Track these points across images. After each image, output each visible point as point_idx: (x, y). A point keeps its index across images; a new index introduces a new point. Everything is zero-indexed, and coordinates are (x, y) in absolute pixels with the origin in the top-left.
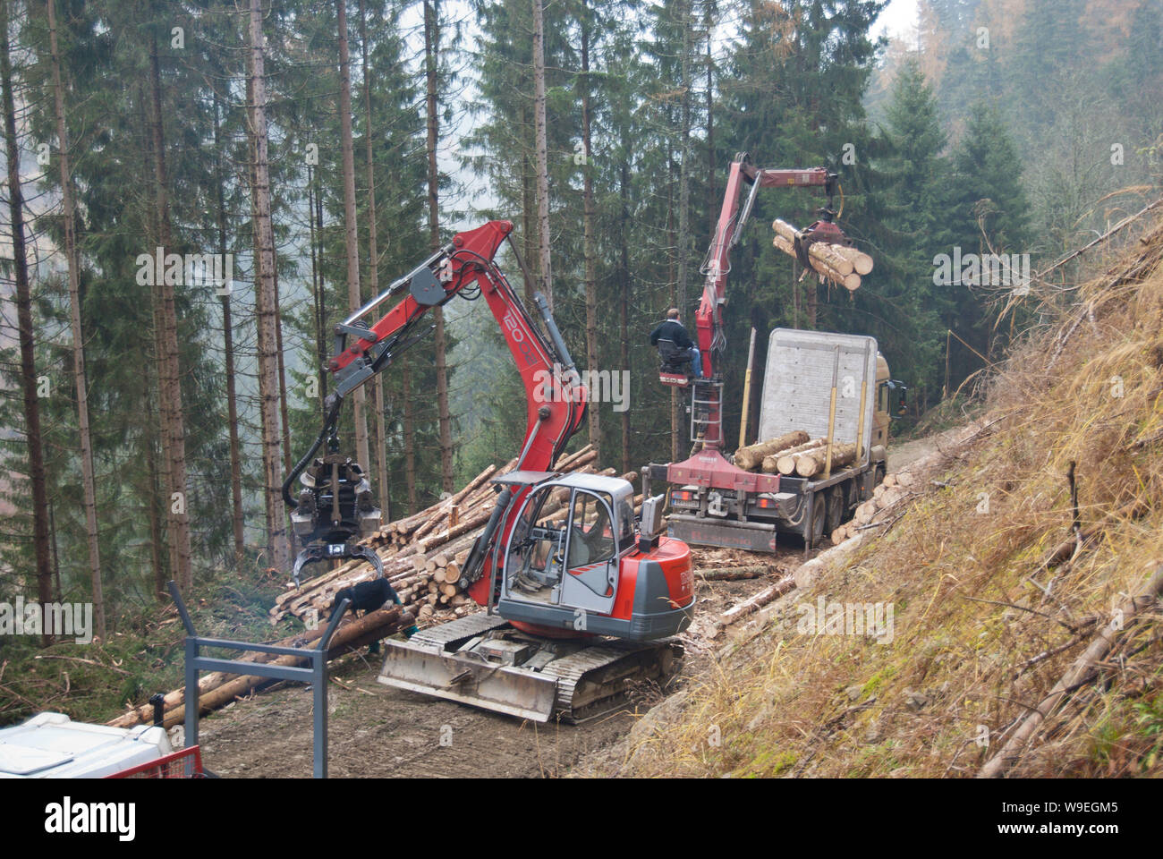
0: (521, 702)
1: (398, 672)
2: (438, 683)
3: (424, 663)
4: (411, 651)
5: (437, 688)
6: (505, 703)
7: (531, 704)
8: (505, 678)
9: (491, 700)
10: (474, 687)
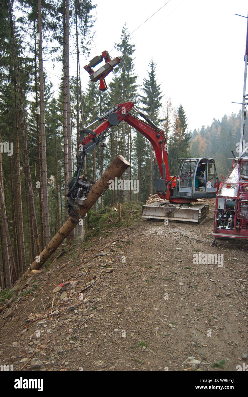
0: (188, 217)
1: (147, 214)
2: (161, 215)
3: (155, 210)
4: (151, 207)
5: (160, 217)
6: (183, 218)
7: (192, 217)
8: (182, 211)
9: (179, 218)
10: (172, 215)
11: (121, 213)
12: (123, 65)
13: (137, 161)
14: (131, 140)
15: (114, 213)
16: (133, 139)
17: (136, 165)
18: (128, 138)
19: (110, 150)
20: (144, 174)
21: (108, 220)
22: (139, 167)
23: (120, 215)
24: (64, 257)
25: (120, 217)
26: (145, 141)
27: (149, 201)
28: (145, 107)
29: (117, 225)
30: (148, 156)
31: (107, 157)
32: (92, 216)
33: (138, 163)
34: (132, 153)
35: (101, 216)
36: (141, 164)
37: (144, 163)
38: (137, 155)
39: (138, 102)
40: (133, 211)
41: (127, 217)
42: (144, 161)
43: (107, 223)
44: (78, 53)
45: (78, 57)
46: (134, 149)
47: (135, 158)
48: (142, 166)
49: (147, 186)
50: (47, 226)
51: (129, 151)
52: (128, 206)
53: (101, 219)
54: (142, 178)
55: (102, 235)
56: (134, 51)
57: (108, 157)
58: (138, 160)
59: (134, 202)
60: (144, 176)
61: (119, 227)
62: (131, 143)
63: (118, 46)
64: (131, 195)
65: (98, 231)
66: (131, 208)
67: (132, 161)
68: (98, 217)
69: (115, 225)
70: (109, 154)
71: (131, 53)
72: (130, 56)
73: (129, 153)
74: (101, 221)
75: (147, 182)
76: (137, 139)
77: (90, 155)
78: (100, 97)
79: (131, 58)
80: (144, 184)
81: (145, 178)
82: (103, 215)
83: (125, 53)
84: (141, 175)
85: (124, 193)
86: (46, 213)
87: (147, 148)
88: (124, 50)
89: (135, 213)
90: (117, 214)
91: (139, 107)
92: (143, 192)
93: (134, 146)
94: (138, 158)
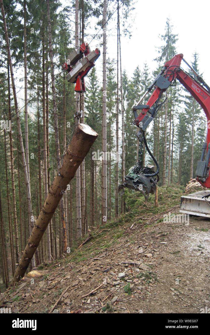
1: (187, 208)
3: (199, 204)
11: (157, 198)
12: (167, 54)
13: (178, 146)
14: (173, 126)
15: (151, 197)
16: (175, 125)
17: (177, 150)
18: (170, 124)
19: (154, 136)
20: (185, 158)
21: (143, 204)
22: (180, 152)
23: (157, 200)
24: (91, 244)
25: (156, 203)
26: (187, 127)
27: (189, 185)
28: (187, 95)
29: (153, 211)
30: (189, 141)
31: (150, 142)
32: (128, 198)
33: (180, 148)
34: (175, 139)
35: (137, 199)
36: (182, 149)
37: (186, 148)
38: (179, 141)
39: (180, 90)
40: (172, 196)
41: (164, 203)
42: (185, 146)
43: (141, 208)
44: (119, 35)
45: (119, 39)
46: (177, 135)
47: (177, 143)
48: (183, 151)
49: (188, 169)
50: (78, 207)
51: (171, 136)
52: (167, 190)
53: (137, 202)
54: (183, 162)
55: (135, 223)
56: (177, 40)
57: (152, 142)
58: (180, 145)
59: (174, 185)
60: (185, 160)
61: (154, 213)
62: (173, 129)
63: (162, 36)
64: (171, 177)
65: (131, 217)
66: (170, 192)
67: (174, 145)
68: (134, 199)
69: (150, 211)
70: (153, 139)
71: (174, 42)
72: (173, 45)
73: (171, 138)
74: (137, 204)
75: (188, 166)
76: (180, 125)
77: (135, 139)
78: (144, 85)
79: (174, 47)
80: (184, 167)
81: (186, 162)
82: (140, 198)
83: (169, 42)
84: (182, 159)
85: (165, 175)
86: (78, 194)
87: (188, 134)
88: (168, 40)
89: (173, 199)
90: (154, 198)
91: (182, 94)
92: (183, 175)
93: (176, 132)
94: (179, 143)
